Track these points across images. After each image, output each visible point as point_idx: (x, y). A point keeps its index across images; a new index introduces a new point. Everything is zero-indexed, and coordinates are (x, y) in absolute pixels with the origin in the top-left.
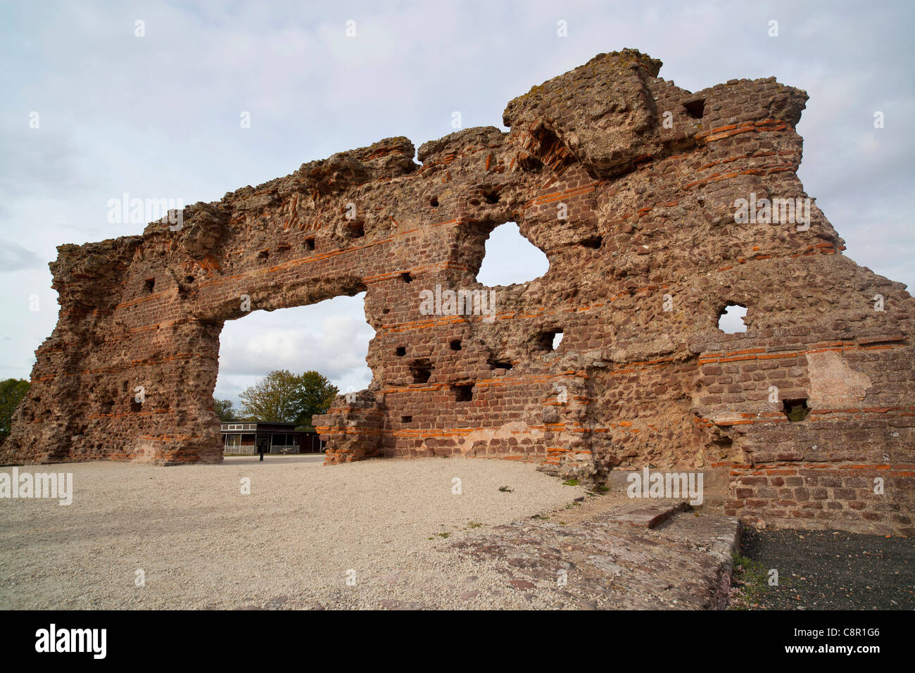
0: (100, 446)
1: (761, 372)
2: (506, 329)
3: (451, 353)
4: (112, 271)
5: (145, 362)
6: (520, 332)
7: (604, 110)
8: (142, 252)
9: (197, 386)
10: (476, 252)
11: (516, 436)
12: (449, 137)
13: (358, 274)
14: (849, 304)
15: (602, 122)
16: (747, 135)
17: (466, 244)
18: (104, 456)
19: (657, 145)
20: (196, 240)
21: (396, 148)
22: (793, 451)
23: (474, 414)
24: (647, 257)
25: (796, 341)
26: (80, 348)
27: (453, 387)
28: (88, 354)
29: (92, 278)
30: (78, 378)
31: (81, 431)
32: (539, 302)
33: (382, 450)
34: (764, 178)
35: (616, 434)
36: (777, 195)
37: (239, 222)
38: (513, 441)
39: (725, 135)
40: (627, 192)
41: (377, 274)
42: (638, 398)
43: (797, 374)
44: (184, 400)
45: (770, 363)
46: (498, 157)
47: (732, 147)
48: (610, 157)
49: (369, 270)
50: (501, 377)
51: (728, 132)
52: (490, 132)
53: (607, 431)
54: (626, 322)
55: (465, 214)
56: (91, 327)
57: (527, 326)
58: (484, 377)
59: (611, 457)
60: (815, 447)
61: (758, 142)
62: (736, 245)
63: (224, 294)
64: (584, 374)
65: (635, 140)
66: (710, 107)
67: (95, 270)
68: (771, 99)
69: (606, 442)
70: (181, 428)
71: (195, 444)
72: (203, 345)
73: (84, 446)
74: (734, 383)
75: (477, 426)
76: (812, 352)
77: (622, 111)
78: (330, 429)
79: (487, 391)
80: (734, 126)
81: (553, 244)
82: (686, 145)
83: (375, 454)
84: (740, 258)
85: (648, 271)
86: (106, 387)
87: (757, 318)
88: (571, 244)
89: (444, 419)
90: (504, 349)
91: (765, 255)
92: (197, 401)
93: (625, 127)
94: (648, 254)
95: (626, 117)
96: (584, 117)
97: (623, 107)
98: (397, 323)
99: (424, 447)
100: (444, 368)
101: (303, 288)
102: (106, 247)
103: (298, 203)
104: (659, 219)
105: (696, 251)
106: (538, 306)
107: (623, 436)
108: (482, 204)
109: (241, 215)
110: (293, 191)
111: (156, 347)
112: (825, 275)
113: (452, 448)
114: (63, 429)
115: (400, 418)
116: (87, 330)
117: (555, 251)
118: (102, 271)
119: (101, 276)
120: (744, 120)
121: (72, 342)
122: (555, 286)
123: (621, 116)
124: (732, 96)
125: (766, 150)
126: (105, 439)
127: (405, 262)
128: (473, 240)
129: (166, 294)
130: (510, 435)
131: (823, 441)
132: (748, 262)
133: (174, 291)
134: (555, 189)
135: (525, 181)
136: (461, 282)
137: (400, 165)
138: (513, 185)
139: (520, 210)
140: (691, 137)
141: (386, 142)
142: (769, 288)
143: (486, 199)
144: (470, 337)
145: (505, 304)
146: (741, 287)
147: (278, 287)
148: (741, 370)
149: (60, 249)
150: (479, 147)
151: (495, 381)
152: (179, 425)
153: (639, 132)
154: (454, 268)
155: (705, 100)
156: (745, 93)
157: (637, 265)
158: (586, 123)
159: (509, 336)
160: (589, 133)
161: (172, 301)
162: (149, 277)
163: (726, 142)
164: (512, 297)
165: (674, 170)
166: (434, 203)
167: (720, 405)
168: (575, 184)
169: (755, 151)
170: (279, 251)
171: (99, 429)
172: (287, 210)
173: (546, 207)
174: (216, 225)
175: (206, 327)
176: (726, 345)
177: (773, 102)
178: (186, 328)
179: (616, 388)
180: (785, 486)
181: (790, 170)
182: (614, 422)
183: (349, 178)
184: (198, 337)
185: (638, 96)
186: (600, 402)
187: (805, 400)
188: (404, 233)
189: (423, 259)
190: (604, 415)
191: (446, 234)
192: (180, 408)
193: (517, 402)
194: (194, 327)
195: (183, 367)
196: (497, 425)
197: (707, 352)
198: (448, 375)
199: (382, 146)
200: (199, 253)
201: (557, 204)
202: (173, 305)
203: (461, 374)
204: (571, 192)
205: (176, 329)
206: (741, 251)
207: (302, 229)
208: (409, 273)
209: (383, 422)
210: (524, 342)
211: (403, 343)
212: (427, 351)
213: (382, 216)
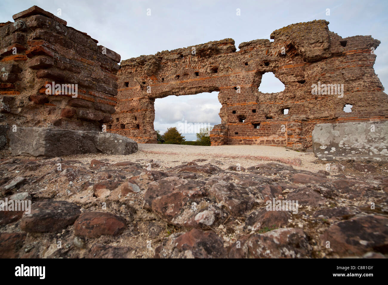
2: (271, 107)
3: (252, 113)
5: (127, 111)
6: (276, 108)
7: (315, 42)
8: (121, 71)
9: (149, 121)
10: (259, 82)
11: (274, 139)
12: (252, 41)
13: (217, 86)
15: (313, 45)
16: (360, 54)
17: (257, 79)
19: (330, 54)
20: (150, 69)
21: (230, 43)
23: (260, 132)
25: (367, 116)
27: (253, 124)
33: (228, 142)
34: (363, 68)
35: (308, 139)
36: (366, 73)
37: (166, 64)
38: (273, 141)
39: (352, 53)
40: (317, 68)
41: (225, 86)
46: (270, 51)
47: (354, 57)
48: (314, 57)
49: (222, 84)
50: (269, 122)
51: (354, 52)
52: (267, 41)
53: (305, 138)
54: (313, 107)
55: (258, 69)
57: (278, 106)
58: (264, 121)
61: (363, 56)
62: (352, 87)
64: (301, 122)
65: (323, 52)
66: (349, 43)
68: (369, 43)
69: (305, 141)
70: (145, 134)
71: (151, 139)
72: (150, 107)
75: (261, 136)
76: (372, 119)
77: (320, 43)
79: (265, 125)
80: (356, 51)
81: (288, 81)
82: (339, 54)
83: (226, 143)
84: (352, 91)
87: (356, 108)
88: (294, 82)
89: (250, 134)
90: (270, 113)
91: (360, 91)
93: (321, 48)
95: (322, 44)
96: (307, 43)
97: (321, 41)
98: (233, 103)
99: (243, 142)
100: (250, 118)
101: (194, 89)
103: (191, 59)
104: (328, 77)
106: (281, 100)
107: (310, 140)
108: (263, 66)
109: (166, 61)
110: (189, 54)
111: (132, 107)
112: (378, 98)
113: (253, 142)
115: (234, 133)
117: (288, 84)
120: (359, 49)
122: (288, 94)
123: (320, 44)
124: (356, 41)
127: (235, 83)
128: (259, 78)
129: (135, 88)
130: (272, 139)
132: (355, 92)
133: (139, 87)
134: (291, 64)
135: (280, 60)
136: (255, 91)
137: (231, 49)
138: (275, 61)
139: (276, 69)
140: (341, 52)
141: (226, 40)
142: (360, 100)
143: (265, 64)
144: (259, 109)
145: (271, 99)
146: (352, 99)
147: (184, 88)
150: (263, 46)
152: (144, 134)
153: (325, 50)
154: (253, 86)
155: (347, 41)
156: (361, 40)
158: (308, 45)
159: (272, 109)
160: (308, 48)
161: (138, 90)
162: (126, 81)
163: (353, 55)
164: (273, 97)
165: (333, 62)
166: (246, 64)
168: (298, 63)
169: (361, 59)
170: (183, 75)
172: (187, 61)
173: (287, 69)
174: (157, 64)
175: (151, 100)
176: (346, 115)
178: (144, 100)
179: (309, 126)
182: (308, 136)
183: (213, 52)
184: (149, 104)
185: (327, 38)
186: (304, 130)
188: (235, 73)
189: (242, 83)
190: (305, 134)
191: (251, 75)
192: (144, 128)
193: (275, 129)
194: (147, 100)
195: (144, 114)
196: (268, 136)
197: (340, 117)
198: (251, 120)
199: (225, 42)
200: (150, 74)
201: (291, 69)
202: (138, 92)
203: (256, 120)
204: (296, 65)
205: (140, 100)
206: (353, 89)
207: (193, 69)
208: (236, 87)
209: (228, 134)
210: (277, 111)
211: (235, 109)
212: (244, 113)
213: (226, 67)
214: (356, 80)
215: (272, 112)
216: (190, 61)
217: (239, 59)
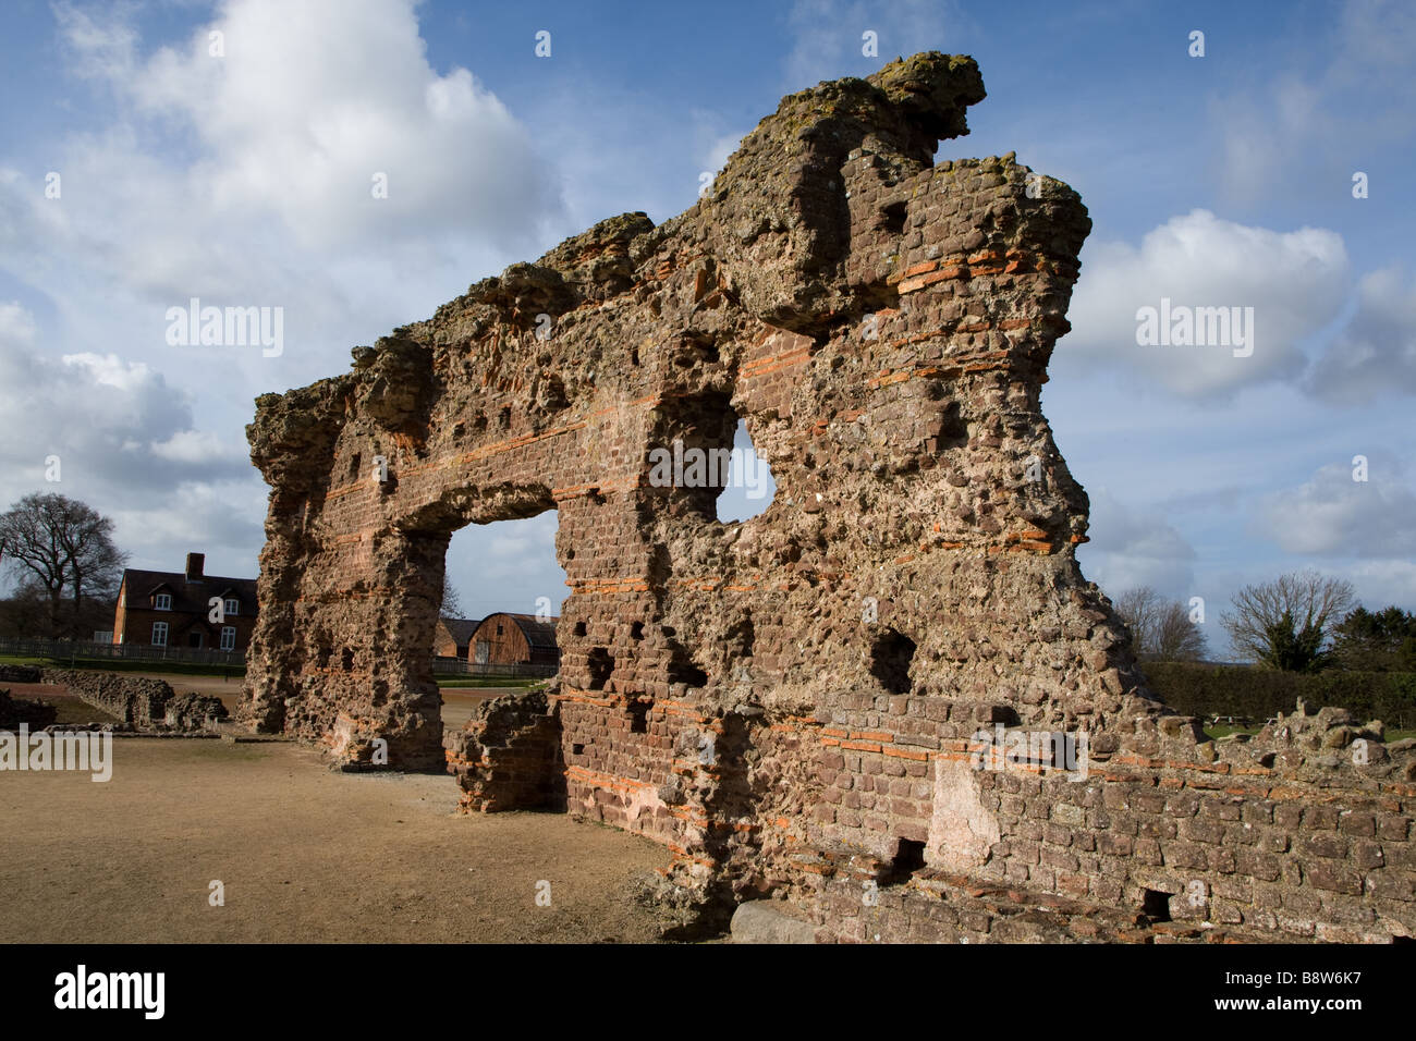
0: (314, 719)
1: (886, 778)
2: (706, 609)
3: (631, 644)
4: (324, 435)
5: (349, 593)
6: (719, 618)
7: (753, 228)
8: (353, 406)
13: (547, 484)
15: (756, 250)
16: (947, 286)
18: (318, 735)
19: (845, 291)
20: (382, 401)
21: (612, 241)
23: (646, 757)
24: (816, 517)
25: (933, 731)
26: (293, 560)
27: (630, 705)
28: (304, 570)
29: (298, 448)
30: (292, 609)
31: (295, 691)
32: (754, 562)
35: (768, 841)
36: (973, 421)
37: (443, 367)
39: (919, 283)
41: (567, 487)
42: (799, 780)
43: (921, 793)
44: (384, 664)
45: (897, 764)
47: (929, 310)
49: (559, 476)
50: (680, 700)
51: (924, 279)
53: (757, 830)
55: (669, 384)
56: (305, 528)
57: (728, 608)
58: (663, 694)
59: (752, 879)
61: (963, 302)
62: (914, 516)
63: (418, 494)
64: (719, 726)
65: (802, 285)
66: (912, 219)
67: (296, 436)
69: (748, 850)
70: (377, 708)
72: (409, 574)
73: (297, 716)
74: (854, 790)
75: (647, 780)
76: (944, 757)
77: (777, 232)
78: (458, 757)
79: (662, 720)
80: (935, 264)
84: (922, 541)
85: (820, 543)
86: (320, 626)
89: (615, 759)
90: (699, 646)
91: (951, 542)
92: (401, 666)
93: (787, 263)
94: (817, 512)
95: (785, 241)
96: (733, 241)
97: (775, 223)
98: (579, 578)
99: (592, 801)
100: (623, 669)
102: (314, 395)
103: (501, 338)
105: (867, 519)
106: (755, 570)
107: (775, 844)
108: (697, 364)
109: (443, 353)
111: (358, 572)
113: (620, 811)
114: (275, 686)
115: (571, 748)
116: (300, 531)
117: (777, 469)
118: (308, 437)
119: (309, 445)
120: (950, 252)
121: (284, 549)
122: (771, 537)
123: (778, 240)
125: (973, 320)
126: (320, 707)
127: (595, 468)
128: (688, 432)
129: (368, 484)
132: (934, 551)
133: (376, 480)
134: (768, 350)
136: (663, 512)
138: (729, 335)
140: (882, 280)
143: (701, 355)
144: (656, 619)
145: (705, 562)
147: (472, 489)
148: (865, 769)
149: (260, 403)
151: (674, 706)
152: (375, 704)
153: (808, 270)
155: (906, 203)
157: (805, 532)
158: (736, 251)
159: (708, 622)
162: (356, 450)
163: (922, 299)
164: (716, 552)
166: (637, 357)
167: (833, 825)
168: (792, 343)
169: (959, 320)
170: (478, 426)
171: (313, 692)
172: (488, 351)
173: (754, 386)
174: (411, 374)
175: (416, 543)
176: (852, 717)
178: (388, 544)
179: (773, 756)
181: (997, 367)
182: (771, 816)
184: (403, 560)
185: (791, 204)
186: (750, 778)
187: (923, 845)
188: (599, 411)
189: (613, 468)
190: (759, 800)
191: (642, 422)
192: (379, 677)
194: (397, 542)
195: (382, 611)
197: (832, 725)
198: (628, 684)
199: (595, 238)
201: (767, 381)
202: (374, 503)
203: (639, 684)
204: (785, 357)
205: (377, 544)
206: (922, 528)
207: (501, 389)
208: (598, 489)
209: (553, 748)
210: (719, 638)
211: (584, 616)
212: (607, 636)
213: (579, 378)
214: (909, 467)
215: (706, 640)
216: (497, 349)
217: (625, 327)
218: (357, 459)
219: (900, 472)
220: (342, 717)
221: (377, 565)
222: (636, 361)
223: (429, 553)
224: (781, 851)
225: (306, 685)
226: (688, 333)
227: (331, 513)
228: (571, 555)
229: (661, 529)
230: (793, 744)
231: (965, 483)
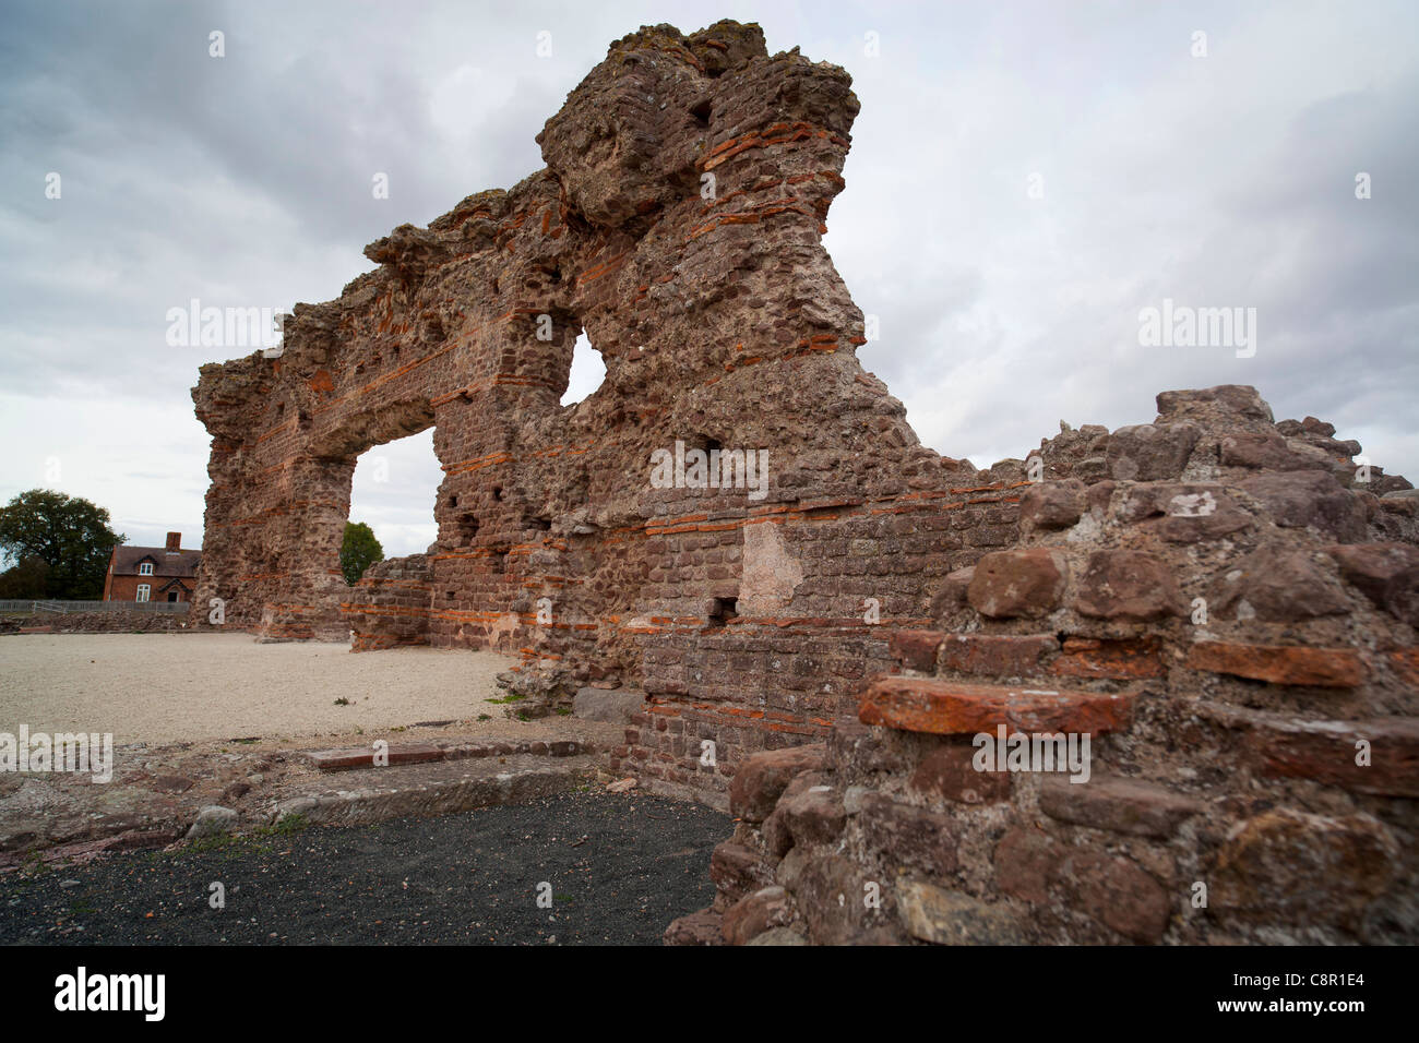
0: (247, 615)
1: (701, 552)
2: (551, 471)
3: (493, 506)
4: (256, 395)
5: (274, 510)
6: (562, 476)
7: (587, 138)
8: (279, 369)
9: (315, 543)
10: (544, 357)
12: (517, 187)
13: (428, 395)
14: (825, 441)
15: (589, 157)
16: (746, 155)
18: (249, 627)
19: (661, 182)
20: (298, 355)
22: (679, 681)
23: (504, 592)
24: (642, 364)
26: (231, 493)
27: (491, 554)
28: (240, 500)
29: (234, 405)
30: (228, 530)
31: (233, 595)
32: (589, 430)
33: (427, 635)
34: (756, 227)
35: (603, 634)
36: (768, 255)
39: (722, 158)
41: (442, 395)
42: (628, 582)
43: (732, 558)
44: (300, 561)
45: (711, 538)
47: (730, 178)
48: (606, 209)
49: (435, 387)
50: (531, 542)
51: (726, 155)
53: (593, 628)
55: (522, 303)
56: (239, 467)
57: (569, 467)
58: (517, 541)
59: (591, 667)
60: (698, 677)
61: (759, 165)
62: (719, 342)
63: (329, 423)
64: (561, 544)
65: (626, 179)
66: (715, 111)
67: (234, 394)
68: (778, 89)
69: (587, 644)
70: (295, 596)
71: (306, 617)
72: (321, 490)
74: (674, 568)
75: (505, 610)
76: (751, 522)
78: (350, 607)
79: (516, 561)
80: (735, 141)
81: (606, 341)
83: (416, 641)
85: (642, 385)
86: (252, 542)
89: (479, 598)
91: (751, 358)
92: (315, 562)
93: (614, 161)
94: (640, 359)
95: (613, 144)
96: (570, 153)
97: (605, 130)
98: (451, 463)
99: (462, 634)
100: (485, 527)
101: (390, 414)
102: (247, 364)
103: (393, 295)
104: (652, 304)
105: (681, 354)
106: (590, 436)
107: (608, 638)
108: (544, 286)
109: (348, 315)
110: (387, 279)
111: (282, 493)
112: (802, 391)
113: (483, 639)
115: (445, 595)
116: (237, 470)
117: (607, 354)
118: (243, 395)
119: (244, 402)
120: (747, 129)
122: (604, 406)
123: (607, 144)
124: (738, 90)
125: (766, 178)
126: (251, 606)
127: (464, 376)
129: (290, 424)
131: (709, 668)
132: (737, 371)
133: (296, 419)
134: (599, 260)
135: (579, 248)
140: (692, 163)
141: (467, 201)
142: (741, 415)
143: (549, 278)
144: (511, 483)
147: (369, 412)
148: (682, 549)
149: (203, 370)
150: (543, 199)
151: (526, 548)
152: (292, 592)
153: (633, 165)
154: (507, 383)
155: (711, 100)
157: (628, 378)
158: (574, 161)
159: (553, 481)
160: (579, 175)
161: (294, 432)
162: (281, 401)
163: (724, 171)
164: (559, 426)
166: (497, 287)
168: (618, 250)
169: (755, 181)
170: (374, 363)
172: (383, 305)
173: (588, 288)
174: (322, 332)
175: (328, 466)
176: (672, 507)
177: (782, 92)
178: (307, 467)
179: (604, 566)
180: (667, 733)
182: (605, 616)
183: (423, 258)
184: (317, 480)
186: (588, 584)
187: (736, 600)
188: (468, 334)
189: (478, 373)
190: (595, 605)
191: (500, 334)
192: (296, 571)
195: (299, 519)
197: (654, 518)
198: (489, 537)
200: (308, 370)
201: (600, 282)
202: (295, 437)
203: (498, 536)
204: (613, 261)
205: (296, 469)
206: (727, 352)
207: (391, 333)
208: (467, 392)
209: (430, 599)
210: (562, 491)
211: (455, 491)
212: (473, 503)
213: (452, 312)
214: (717, 299)
215: (552, 494)
216: (390, 305)
217: (488, 269)
218: (282, 407)
219: (707, 304)
220: (267, 607)
221: (295, 485)
222: (496, 290)
223: (338, 475)
224: (613, 643)
225: (240, 589)
226: (537, 261)
227: (262, 451)
228: (446, 445)
229: (516, 415)
230: (622, 554)
231: (762, 305)
